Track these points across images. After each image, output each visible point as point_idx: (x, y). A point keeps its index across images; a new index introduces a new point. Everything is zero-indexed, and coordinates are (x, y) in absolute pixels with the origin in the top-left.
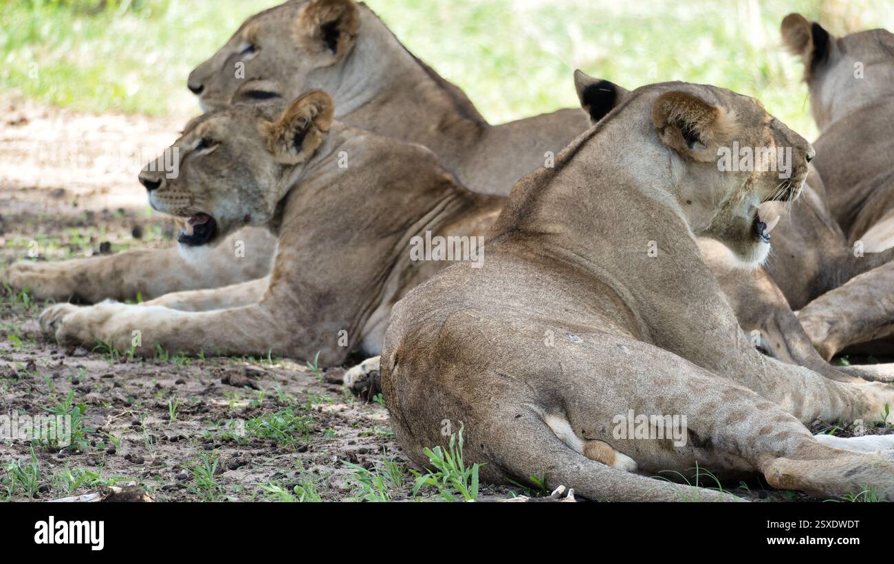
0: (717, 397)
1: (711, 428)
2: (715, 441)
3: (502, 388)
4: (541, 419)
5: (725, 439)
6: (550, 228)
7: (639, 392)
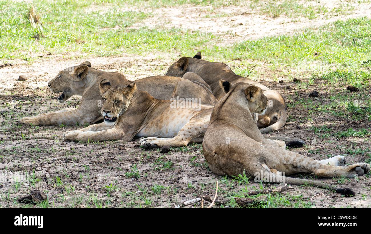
0: (295, 157)
1: (297, 163)
2: (298, 166)
3: (251, 159)
4: (261, 165)
5: (300, 166)
6: (225, 118)
7: (280, 157)
